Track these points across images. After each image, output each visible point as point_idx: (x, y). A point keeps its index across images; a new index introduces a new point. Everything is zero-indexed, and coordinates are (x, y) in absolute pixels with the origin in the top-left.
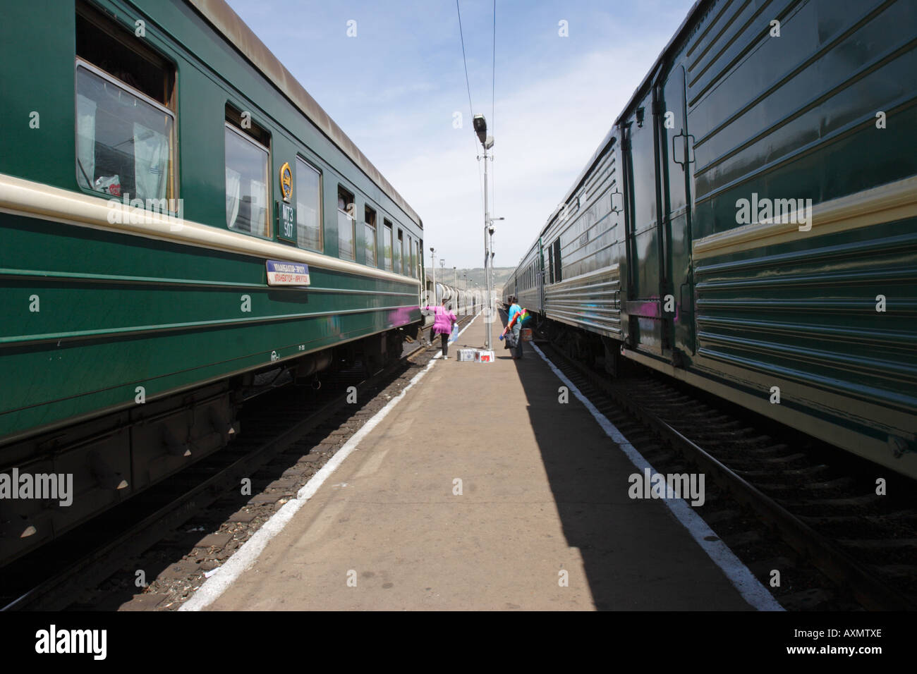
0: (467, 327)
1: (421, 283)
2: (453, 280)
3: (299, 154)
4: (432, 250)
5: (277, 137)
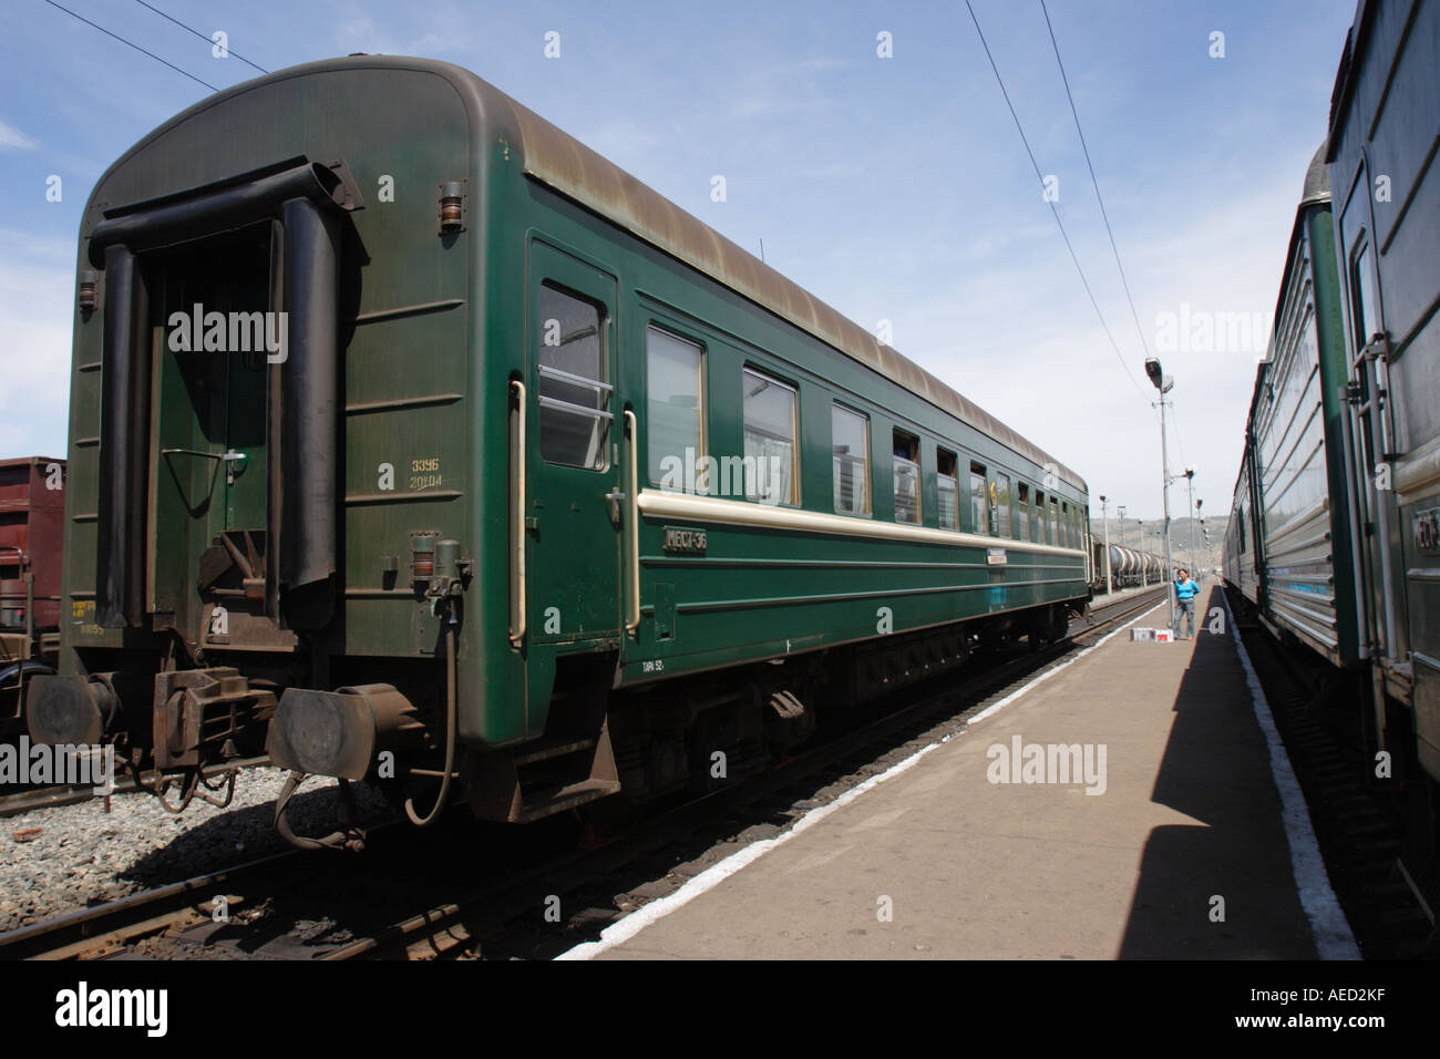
0: (1154, 609)
1: (1087, 554)
2: (1139, 539)
3: (999, 472)
4: (1103, 498)
5: (991, 470)
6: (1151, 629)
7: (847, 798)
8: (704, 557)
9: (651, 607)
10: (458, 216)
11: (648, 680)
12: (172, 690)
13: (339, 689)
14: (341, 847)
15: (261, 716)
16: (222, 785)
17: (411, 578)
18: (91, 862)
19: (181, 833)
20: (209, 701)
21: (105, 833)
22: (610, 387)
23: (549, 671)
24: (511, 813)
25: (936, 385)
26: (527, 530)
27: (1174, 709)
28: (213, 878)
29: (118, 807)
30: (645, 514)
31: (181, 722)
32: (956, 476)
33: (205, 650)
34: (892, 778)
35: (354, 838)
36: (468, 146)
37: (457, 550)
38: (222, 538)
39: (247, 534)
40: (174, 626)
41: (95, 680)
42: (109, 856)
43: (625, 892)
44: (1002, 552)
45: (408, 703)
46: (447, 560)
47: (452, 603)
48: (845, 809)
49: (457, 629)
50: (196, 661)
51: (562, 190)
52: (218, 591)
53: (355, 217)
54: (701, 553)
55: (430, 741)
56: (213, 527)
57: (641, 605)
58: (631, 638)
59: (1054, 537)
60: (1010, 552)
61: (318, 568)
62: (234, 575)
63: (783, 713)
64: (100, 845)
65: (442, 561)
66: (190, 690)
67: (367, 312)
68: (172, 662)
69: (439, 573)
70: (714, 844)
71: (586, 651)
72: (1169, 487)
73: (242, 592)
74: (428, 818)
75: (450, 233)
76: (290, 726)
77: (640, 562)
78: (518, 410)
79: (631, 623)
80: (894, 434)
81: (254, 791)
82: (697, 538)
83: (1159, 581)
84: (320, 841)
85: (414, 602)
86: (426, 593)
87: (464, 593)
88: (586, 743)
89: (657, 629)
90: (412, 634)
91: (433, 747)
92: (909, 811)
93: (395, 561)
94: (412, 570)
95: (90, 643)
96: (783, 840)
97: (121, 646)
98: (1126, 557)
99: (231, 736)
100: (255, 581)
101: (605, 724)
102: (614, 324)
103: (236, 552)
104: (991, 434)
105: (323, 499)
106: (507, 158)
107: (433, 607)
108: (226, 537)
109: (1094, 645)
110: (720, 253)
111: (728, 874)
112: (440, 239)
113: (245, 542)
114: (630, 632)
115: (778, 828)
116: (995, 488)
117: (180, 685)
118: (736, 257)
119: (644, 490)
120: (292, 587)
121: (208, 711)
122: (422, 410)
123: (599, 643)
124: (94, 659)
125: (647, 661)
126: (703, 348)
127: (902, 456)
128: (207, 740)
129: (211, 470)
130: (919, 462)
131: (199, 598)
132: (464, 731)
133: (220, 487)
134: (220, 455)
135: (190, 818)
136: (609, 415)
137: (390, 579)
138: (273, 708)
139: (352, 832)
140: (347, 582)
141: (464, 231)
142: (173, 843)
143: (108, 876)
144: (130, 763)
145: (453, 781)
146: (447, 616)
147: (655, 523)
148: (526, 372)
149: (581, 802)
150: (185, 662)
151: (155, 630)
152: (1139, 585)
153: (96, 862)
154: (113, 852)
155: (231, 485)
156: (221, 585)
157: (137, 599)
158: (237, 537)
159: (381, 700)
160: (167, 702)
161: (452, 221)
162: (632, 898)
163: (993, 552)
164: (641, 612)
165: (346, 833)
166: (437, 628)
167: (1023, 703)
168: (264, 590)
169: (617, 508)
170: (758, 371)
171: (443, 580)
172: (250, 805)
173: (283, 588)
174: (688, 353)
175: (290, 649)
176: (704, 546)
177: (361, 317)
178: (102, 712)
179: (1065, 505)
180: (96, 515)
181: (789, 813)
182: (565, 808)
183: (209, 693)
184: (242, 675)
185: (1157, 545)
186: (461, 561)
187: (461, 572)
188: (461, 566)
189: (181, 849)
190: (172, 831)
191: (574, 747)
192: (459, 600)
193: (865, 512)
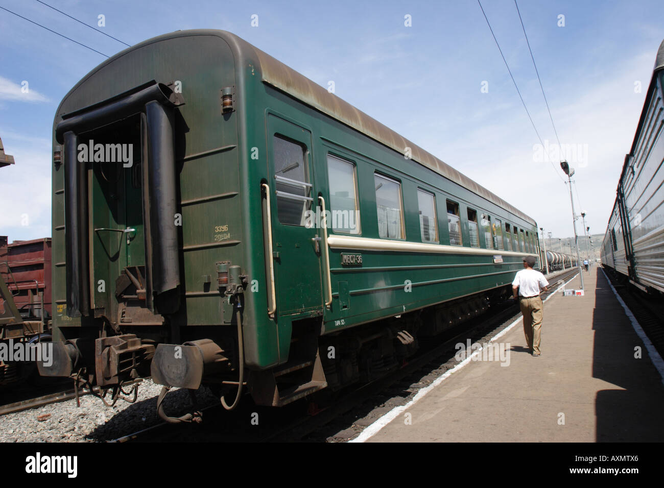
0: (571, 280)
1: (539, 256)
2: (560, 247)
3: (496, 219)
4: (542, 229)
5: (492, 218)
6: (573, 290)
7: (437, 382)
8: (361, 267)
9: (337, 293)
10: (231, 104)
11: (338, 330)
12: (104, 347)
13: (184, 343)
14: (191, 421)
15: (148, 357)
16: (131, 392)
17: (217, 285)
18: (73, 430)
19: (116, 414)
20: (122, 351)
21: (80, 415)
22: (310, 185)
23: (288, 328)
24: (274, 402)
25: (464, 178)
26: (274, 258)
27: (593, 329)
28: (130, 437)
29: (87, 401)
30: (331, 247)
31: (109, 363)
32: (477, 221)
33: (120, 326)
34: (458, 371)
35: (196, 416)
36: (234, 70)
37: (240, 271)
38: (125, 271)
39: (137, 268)
40: (105, 315)
41: (68, 343)
42: (82, 427)
43: (332, 436)
44: (500, 257)
45: (220, 348)
46: (235, 276)
47: (238, 297)
48: (438, 388)
49: (242, 310)
50: (116, 332)
51: (281, 89)
52: (125, 297)
53: (181, 108)
54: (360, 265)
55: (231, 367)
56: (121, 265)
57: (332, 293)
58: (328, 309)
59: (523, 249)
60: (504, 257)
61: (171, 283)
62: (132, 289)
63: (403, 342)
64: (78, 421)
65: (232, 276)
66: (112, 347)
67: (189, 155)
68: (105, 332)
69: (231, 282)
70: (373, 408)
71: (307, 317)
72: (576, 221)
73: (136, 296)
74: (232, 406)
75: (228, 112)
76: (161, 363)
77: (331, 271)
78: (266, 198)
79: (328, 302)
80: (447, 203)
81: (150, 391)
82: (357, 258)
83: (570, 267)
84: (180, 418)
85: (220, 297)
86: (225, 293)
87: (244, 292)
88: (309, 363)
89: (341, 304)
90: (220, 314)
91: (233, 369)
92: (470, 388)
93: (209, 278)
94: (218, 282)
95: (66, 325)
96: (409, 406)
97: (80, 326)
98: (554, 256)
99: (134, 368)
100: (142, 291)
101: (318, 353)
102: (311, 154)
103: (133, 277)
104: (491, 200)
105: (172, 248)
106: (253, 74)
107: (229, 299)
108: (127, 270)
109: (545, 299)
110: (359, 118)
111: (383, 426)
112: (223, 116)
113: (136, 272)
114: (328, 306)
115: (404, 399)
116: (495, 226)
117: (107, 344)
118: (367, 120)
119: (330, 235)
120: (159, 293)
121: (121, 357)
122: (219, 201)
123: (313, 313)
124: (68, 332)
125: (337, 320)
126: (355, 164)
127: (451, 213)
128: (121, 371)
129: (119, 237)
130: (459, 216)
131: (116, 300)
132: (248, 361)
133: (123, 246)
134: (123, 230)
135: (120, 405)
136: (311, 199)
137: (207, 286)
138: (153, 353)
139: (195, 413)
140: (186, 289)
141: (234, 111)
142: (112, 419)
143: (81, 437)
144: (88, 383)
145: (243, 386)
146: (236, 304)
147: (336, 251)
148: (269, 180)
149: (308, 393)
150: (111, 333)
151: (95, 317)
152: (561, 269)
153: (76, 430)
154: (84, 425)
155: (129, 244)
156: (126, 294)
157: (86, 302)
158: (132, 270)
159: (206, 347)
160: (102, 353)
161: (228, 107)
162: (335, 439)
163: (496, 257)
164: (333, 296)
165: (192, 414)
166: (232, 310)
167: (516, 329)
168: (146, 295)
169: (317, 245)
170: (382, 175)
171: (233, 285)
172: (149, 398)
173: (155, 293)
174: (347, 166)
175: (161, 324)
176: (361, 262)
177: (186, 157)
178: (72, 359)
179: (527, 233)
180: (65, 263)
181: (409, 390)
182: (300, 397)
183: (121, 348)
184: (138, 337)
185: (567, 250)
186: (242, 276)
187: (242, 281)
188: (242, 278)
189: (116, 422)
190: (112, 412)
191: (303, 365)
192: (242, 296)
193: (436, 241)
